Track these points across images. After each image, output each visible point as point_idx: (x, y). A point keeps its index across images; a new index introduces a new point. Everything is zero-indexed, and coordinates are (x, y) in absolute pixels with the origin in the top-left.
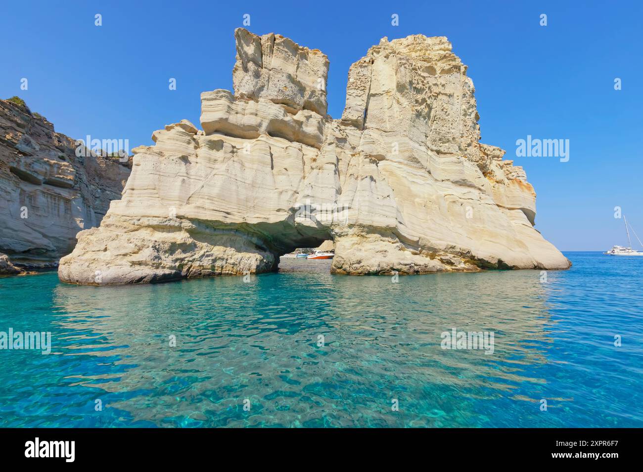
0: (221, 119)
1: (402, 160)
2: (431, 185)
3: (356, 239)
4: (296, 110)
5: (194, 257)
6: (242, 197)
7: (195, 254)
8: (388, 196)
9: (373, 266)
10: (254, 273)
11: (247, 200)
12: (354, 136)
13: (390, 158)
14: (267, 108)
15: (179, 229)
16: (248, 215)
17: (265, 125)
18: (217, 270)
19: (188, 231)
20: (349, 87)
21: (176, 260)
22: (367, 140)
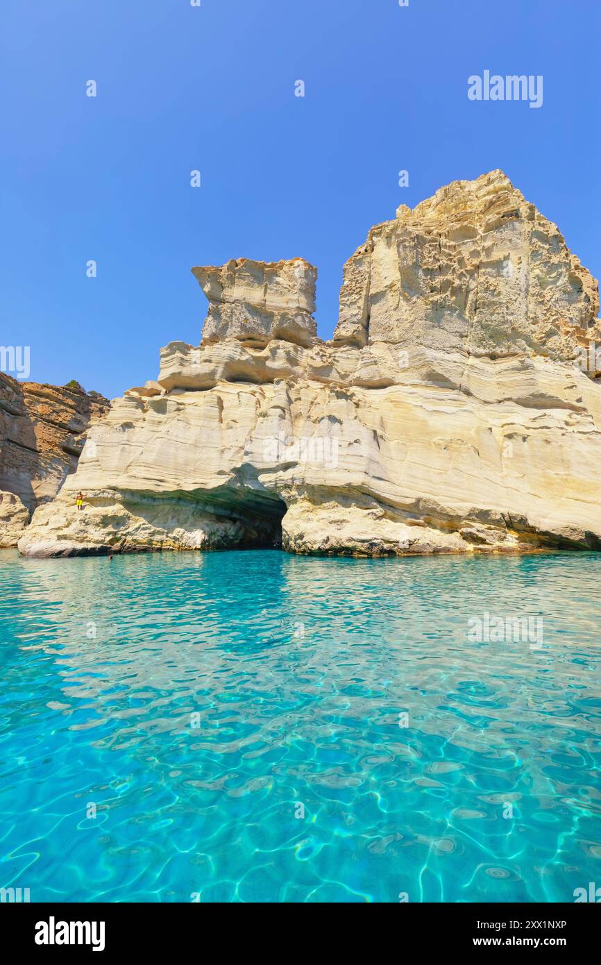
0: (173, 374)
1: (418, 381)
2: (471, 412)
3: (307, 504)
4: (264, 343)
5: (127, 531)
6: (181, 461)
7: (129, 527)
8: (356, 441)
9: (315, 543)
10: (199, 549)
11: (186, 464)
12: (348, 358)
13: (401, 381)
14: (222, 350)
15: (112, 501)
16: (186, 481)
17: (220, 370)
18: (156, 545)
19: (123, 503)
20: (343, 293)
21: (109, 534)
22: (365, 361)
